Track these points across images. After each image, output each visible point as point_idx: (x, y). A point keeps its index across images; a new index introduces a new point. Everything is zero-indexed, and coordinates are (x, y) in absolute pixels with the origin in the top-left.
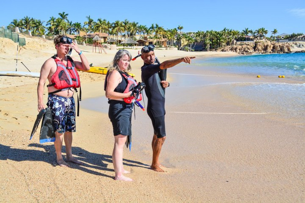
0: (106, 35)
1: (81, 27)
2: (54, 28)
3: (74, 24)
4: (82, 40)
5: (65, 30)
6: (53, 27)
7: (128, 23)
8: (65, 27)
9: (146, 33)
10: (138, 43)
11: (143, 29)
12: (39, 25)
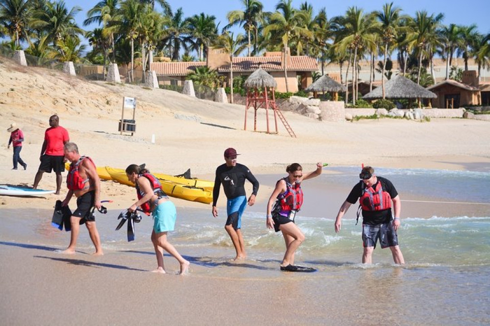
0: (306, 63)
1: (216, 32)
2: (115, 36)
3: (189, 20)
4: (216, 82)
5: (154, 42)
6: (109, 32)
7: (395, 16)
8: (154, 32)
9: (471, 57)
10: (435, 96)
11: (461, 42)
12: (59, 21)
